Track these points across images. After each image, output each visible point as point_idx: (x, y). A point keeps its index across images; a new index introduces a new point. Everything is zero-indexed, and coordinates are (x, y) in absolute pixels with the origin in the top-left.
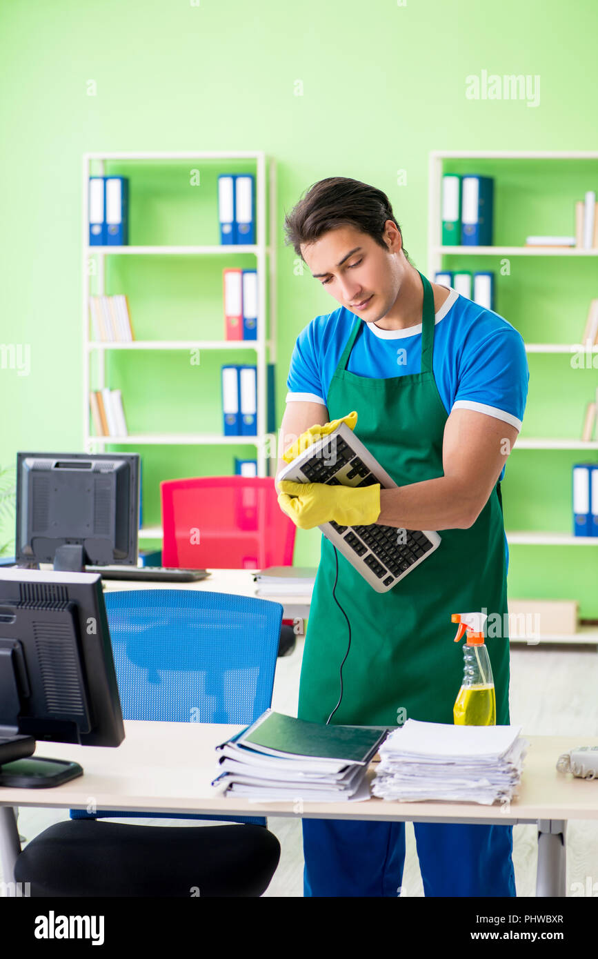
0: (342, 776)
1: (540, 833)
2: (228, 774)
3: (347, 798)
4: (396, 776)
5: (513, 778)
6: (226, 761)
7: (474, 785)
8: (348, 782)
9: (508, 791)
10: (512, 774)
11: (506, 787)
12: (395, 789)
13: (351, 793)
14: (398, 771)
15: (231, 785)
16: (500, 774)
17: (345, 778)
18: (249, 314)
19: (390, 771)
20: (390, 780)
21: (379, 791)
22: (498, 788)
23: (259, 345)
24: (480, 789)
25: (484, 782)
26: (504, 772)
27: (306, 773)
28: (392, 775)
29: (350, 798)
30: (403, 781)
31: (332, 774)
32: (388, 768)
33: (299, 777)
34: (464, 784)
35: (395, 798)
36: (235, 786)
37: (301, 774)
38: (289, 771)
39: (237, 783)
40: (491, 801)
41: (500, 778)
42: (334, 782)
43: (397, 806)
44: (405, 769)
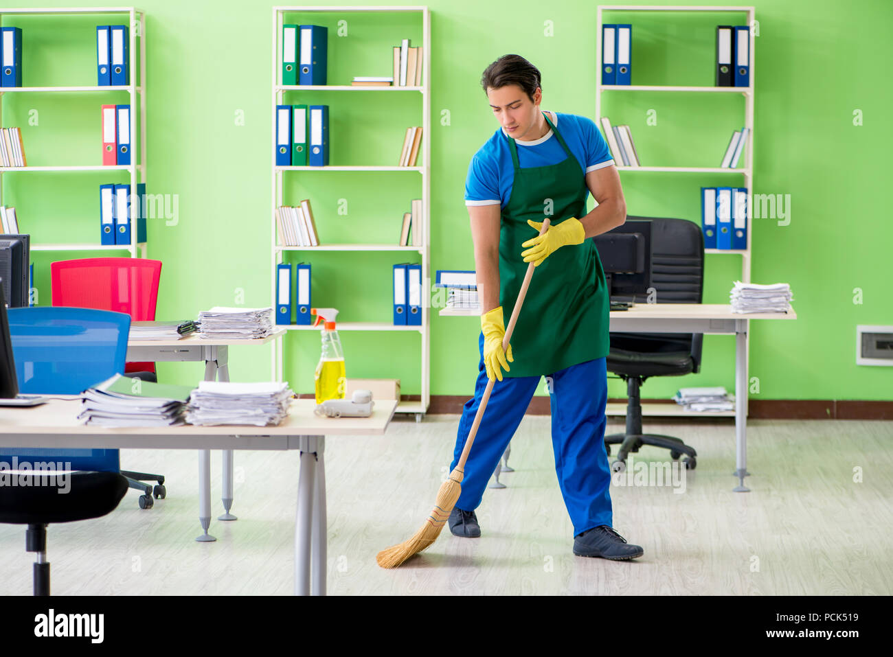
0: (165, 409)
1: (301, 453)
2: (89, 410)
3: (168, 424)
4: (201, 409)
5: (279, 408)
6: (87, 401)
7: (252, 413)
8: (169, 414)
9: (275, 417)
10: (278, 406)
11: (274, 415)
12: (200, 417)
13: (171, 421)
14: (203, 406)
15: (90, 418)
16: (270, 406)
17: (167, 411)
18: (123, 140)
19: (196, 406)
20: (196, 411)
21: (190, 419)
22: (269, 415)
23: (131, 168)
24: (256, 416)
25: (260, 411)
26: (273, 404)
27: (141, 407)
28: (198, 408)
29: (171, 424)
30: (206, 412)
31: (159, 408)
32: (195, 404)
33: (136, 410)
34: (246, 413)
35: (200, 423)
36: (93, 418)
37: (137, 409)
38: (128, 407)
39: (95, 416)
40: (263, 423)
41: (270, 409)
42: (159, 413)
43: (201, 428)
44: (207, 404)
